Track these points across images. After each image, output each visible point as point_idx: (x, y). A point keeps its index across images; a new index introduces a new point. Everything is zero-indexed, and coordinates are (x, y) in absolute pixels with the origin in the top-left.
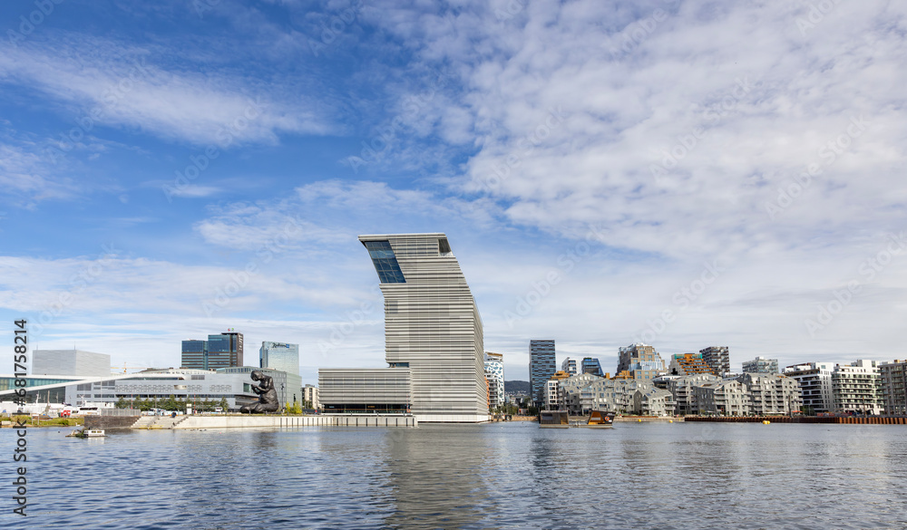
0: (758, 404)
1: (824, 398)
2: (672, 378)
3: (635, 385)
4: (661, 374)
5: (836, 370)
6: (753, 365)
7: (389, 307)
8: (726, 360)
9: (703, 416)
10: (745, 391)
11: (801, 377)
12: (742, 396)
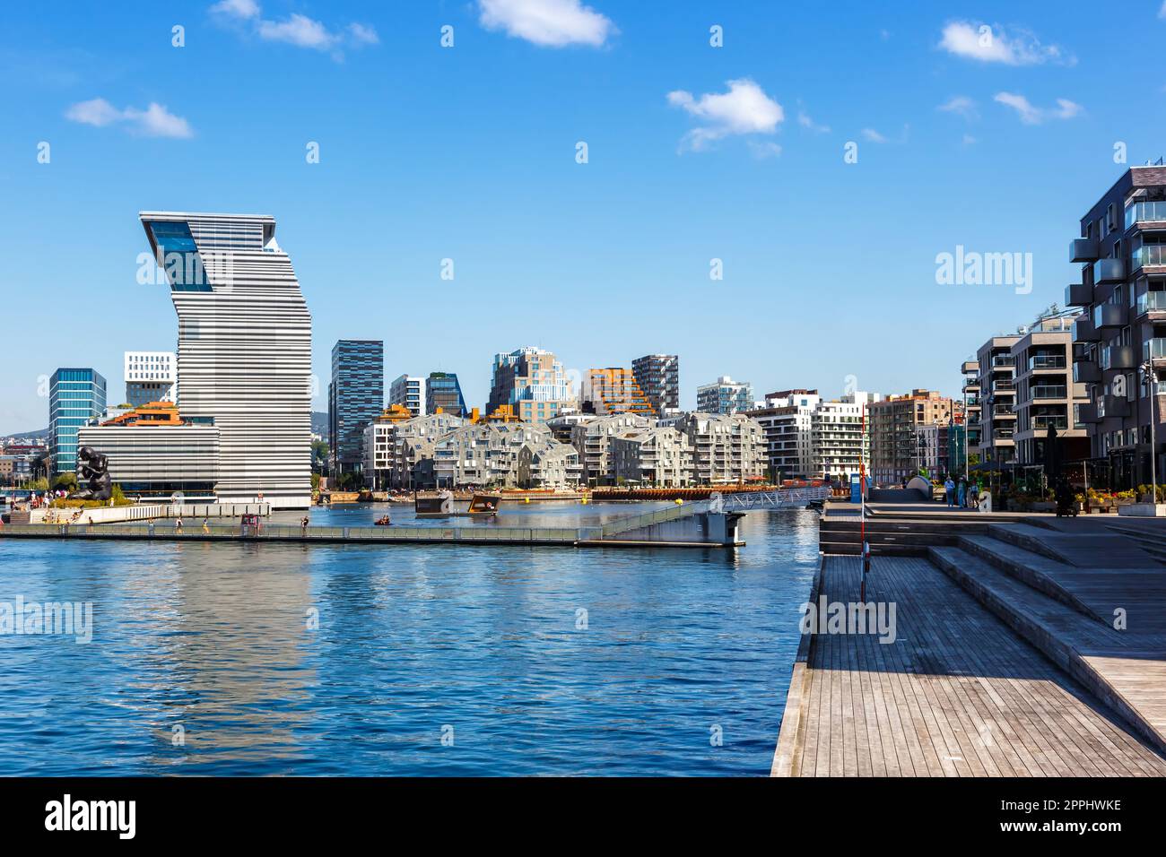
0: (705, 467)
1: (800, 456)
2: (581, 419)
3: (521, 435)
4: (564, 410)
5: (819, 409)
6: (713, 392)
7: (186, 330)
8: (673, 381)
9: (622, 489)
10: (686, 447)
11: (773, 419)
12: (682, 454)
